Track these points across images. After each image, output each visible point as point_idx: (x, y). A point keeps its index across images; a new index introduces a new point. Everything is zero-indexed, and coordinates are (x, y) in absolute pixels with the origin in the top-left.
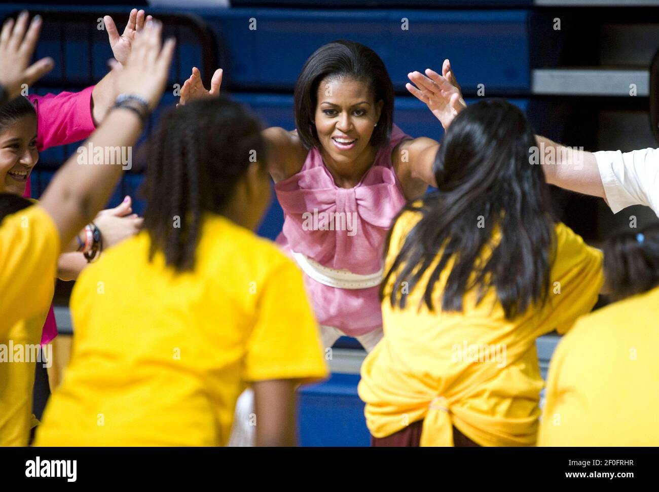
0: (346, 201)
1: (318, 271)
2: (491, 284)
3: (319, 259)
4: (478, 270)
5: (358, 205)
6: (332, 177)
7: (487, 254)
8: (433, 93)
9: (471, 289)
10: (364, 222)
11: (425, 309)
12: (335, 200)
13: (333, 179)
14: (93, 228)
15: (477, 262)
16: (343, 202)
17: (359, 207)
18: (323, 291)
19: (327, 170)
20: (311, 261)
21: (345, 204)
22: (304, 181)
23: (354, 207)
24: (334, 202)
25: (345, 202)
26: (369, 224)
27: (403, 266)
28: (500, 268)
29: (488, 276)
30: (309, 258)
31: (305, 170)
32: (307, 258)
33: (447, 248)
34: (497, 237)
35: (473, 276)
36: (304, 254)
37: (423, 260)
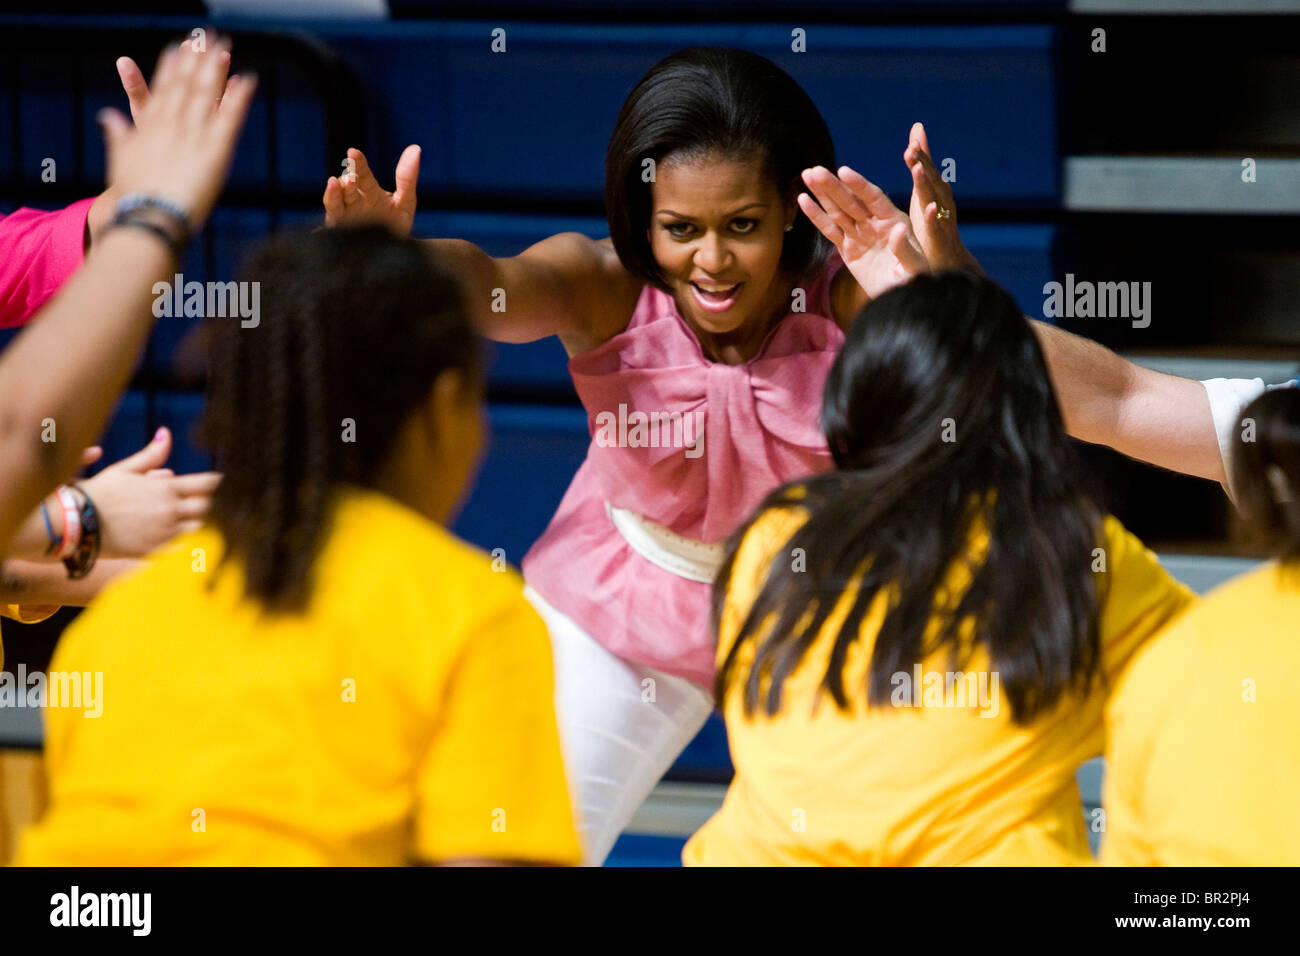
0: (730, 394)
1: (668, 548)
2: (977, 639)
3: (669, 520)
4: (944, 612)
5: (756, 400)
6: (697, 341)
7: (960, 578)
8: (854, 222)
9: (933, 651)
10: (769, 438)
11: (829, 704)
12: (705, 390)
13: (699, 345)
14: (81, 501)
15: (941, 598)
16: (723, 396)
17: (760, 404)
18: (678, 592)
19: (685, 325)
20: (650, 526)
21: (727, 399)
22: (632, 353)
23: (747, 406)
24: (703, 396)
25: (727, 393)
26: (781, 441)
27: (770, 624)
28: (992, 607)
29: (967, 627)
30: (646, 518)
31: (635, 326)
32: (640, 519)
33: (866, 575)
34: (980, 543)
35: (934, 627)
36: (633, 511)
37: (814, 605)
